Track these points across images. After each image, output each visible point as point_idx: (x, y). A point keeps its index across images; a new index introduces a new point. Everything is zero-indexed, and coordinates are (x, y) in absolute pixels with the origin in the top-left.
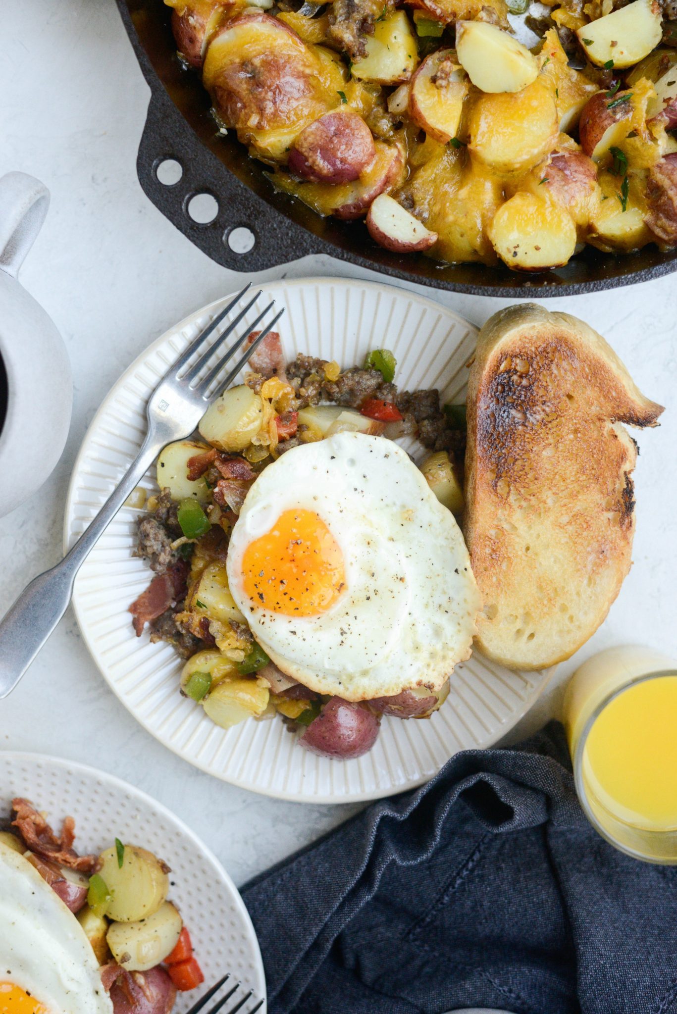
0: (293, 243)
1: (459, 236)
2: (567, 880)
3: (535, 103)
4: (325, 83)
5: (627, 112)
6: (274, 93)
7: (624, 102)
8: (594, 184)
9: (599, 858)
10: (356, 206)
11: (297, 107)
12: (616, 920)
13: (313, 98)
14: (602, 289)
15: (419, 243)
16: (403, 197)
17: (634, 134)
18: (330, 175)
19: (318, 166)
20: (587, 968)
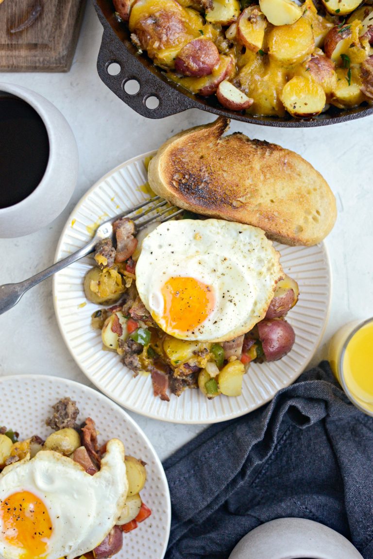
0: (179, 103)
1: (264, 100)
2: (337, 444)
3: (301, 30)
4: (192, 26)
5: (348, 34)
6: (167, 30)
7: (347, 29)
8: (333, 71)
9: (353, 433)
10: (211, 87)
11: (179, 37)
12: (364, 464)
13: (187, 33)
14: (340, 122)
15: (244, 104)
16: (235, 82)
17: (353, 45)
18: (197, 71)
19: (190, 65)
20: (349, 489)
